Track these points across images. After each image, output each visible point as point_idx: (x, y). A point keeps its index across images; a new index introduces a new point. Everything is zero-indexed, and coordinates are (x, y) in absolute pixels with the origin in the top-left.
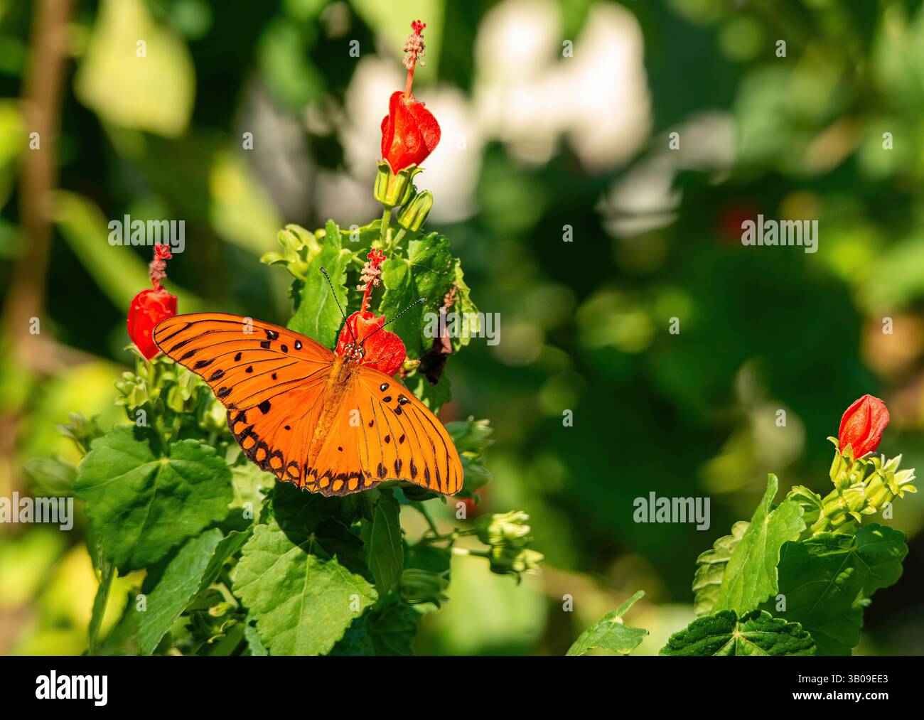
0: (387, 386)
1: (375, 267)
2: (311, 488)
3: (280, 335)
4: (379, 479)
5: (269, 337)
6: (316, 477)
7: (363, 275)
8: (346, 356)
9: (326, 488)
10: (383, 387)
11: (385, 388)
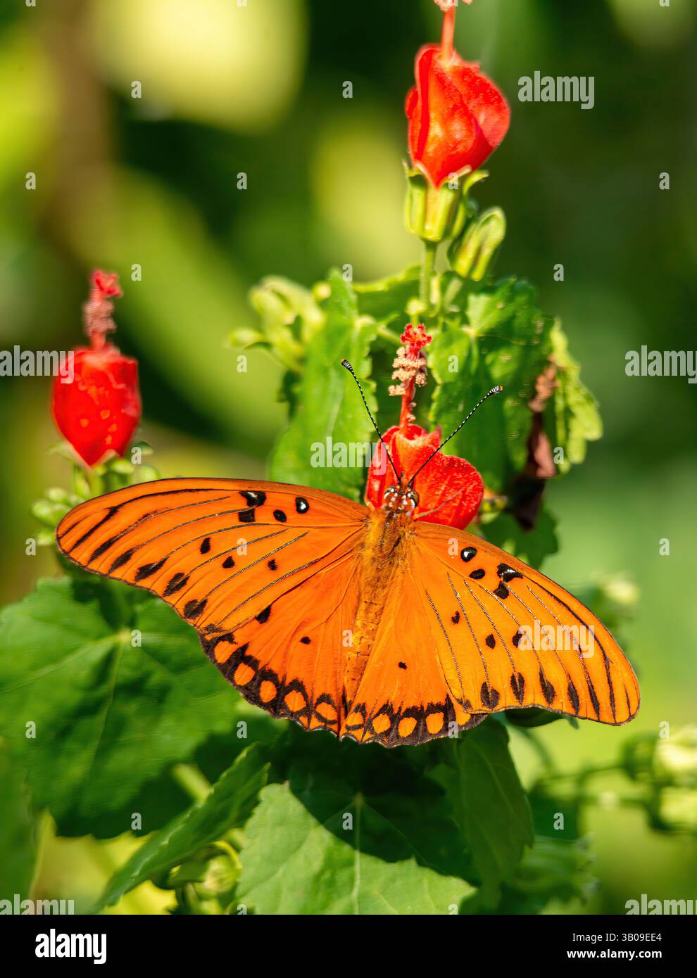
0: (473, 552)
1: (416, 354)
2: (358, 735)
3: (268, 495)
4: (486, 709)
5: (250, 501)
6: (364, 715)
7: (397, 369)
8: (388, 508)
9: (387, 733)
10: (466, 554)
11: (471, 556)
